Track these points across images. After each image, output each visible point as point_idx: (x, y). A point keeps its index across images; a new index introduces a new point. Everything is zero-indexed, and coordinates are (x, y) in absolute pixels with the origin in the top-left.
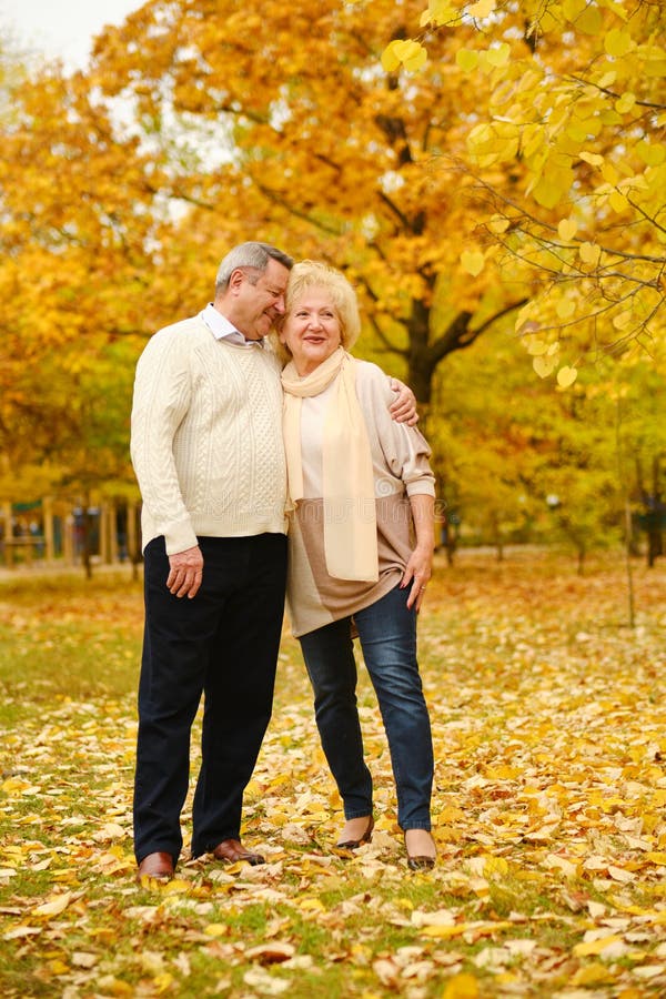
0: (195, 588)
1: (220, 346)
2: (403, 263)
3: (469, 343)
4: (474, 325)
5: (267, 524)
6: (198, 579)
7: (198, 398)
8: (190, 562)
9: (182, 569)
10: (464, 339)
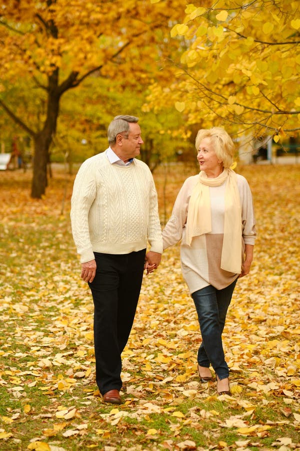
0: (92, 279)
1: (112, 166)
2: (53, 51)
3: (77, 85)
4: (79, 77)
5: (134, 248)
6: (94, 274)
7: (100, 191)
8: (90, 267)
9: (87, 270)
10: (75, 83)
